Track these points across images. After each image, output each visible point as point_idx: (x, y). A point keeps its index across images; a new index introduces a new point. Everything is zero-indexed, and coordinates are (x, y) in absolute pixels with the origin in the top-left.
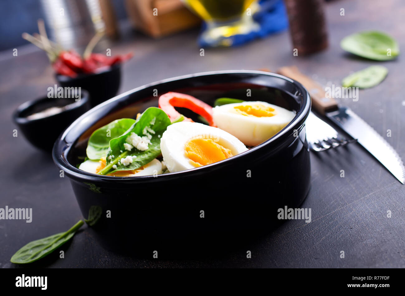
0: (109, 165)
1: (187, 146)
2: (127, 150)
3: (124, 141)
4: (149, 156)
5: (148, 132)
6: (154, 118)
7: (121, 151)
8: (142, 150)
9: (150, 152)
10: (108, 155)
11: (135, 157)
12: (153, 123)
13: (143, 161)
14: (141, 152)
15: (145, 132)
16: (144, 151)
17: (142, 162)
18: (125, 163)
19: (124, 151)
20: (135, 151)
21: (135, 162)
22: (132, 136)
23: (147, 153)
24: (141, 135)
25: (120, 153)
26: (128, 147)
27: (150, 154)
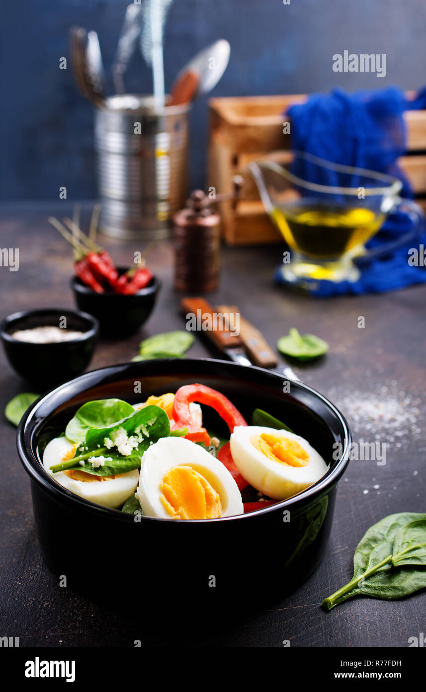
0: (77, 458)
1: (167, 476)
2: (106, 447)
3: (107, 434)
4: (127, 466)
5: (141, 431)
6: (154, 417)
7: (99, 446)
8: (123, 454)
9: (130, 459)
10: (81, 446)
11: (110, 459)
12: (150, 424)
13: (117, 469)
14: (121, 457)
15: (137, 431)
16: (125, 456)
17: (115, 470)
18: (95, 463)
19: (103, 446)
20: (114, 452)
21: (107, 467)
22: (118, 431)
23: (126, 460)
24: (131, 433)
25: (97, 448)
26: (109, 444)
27: (128, 463)
